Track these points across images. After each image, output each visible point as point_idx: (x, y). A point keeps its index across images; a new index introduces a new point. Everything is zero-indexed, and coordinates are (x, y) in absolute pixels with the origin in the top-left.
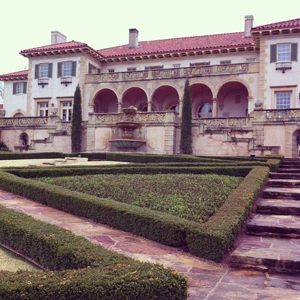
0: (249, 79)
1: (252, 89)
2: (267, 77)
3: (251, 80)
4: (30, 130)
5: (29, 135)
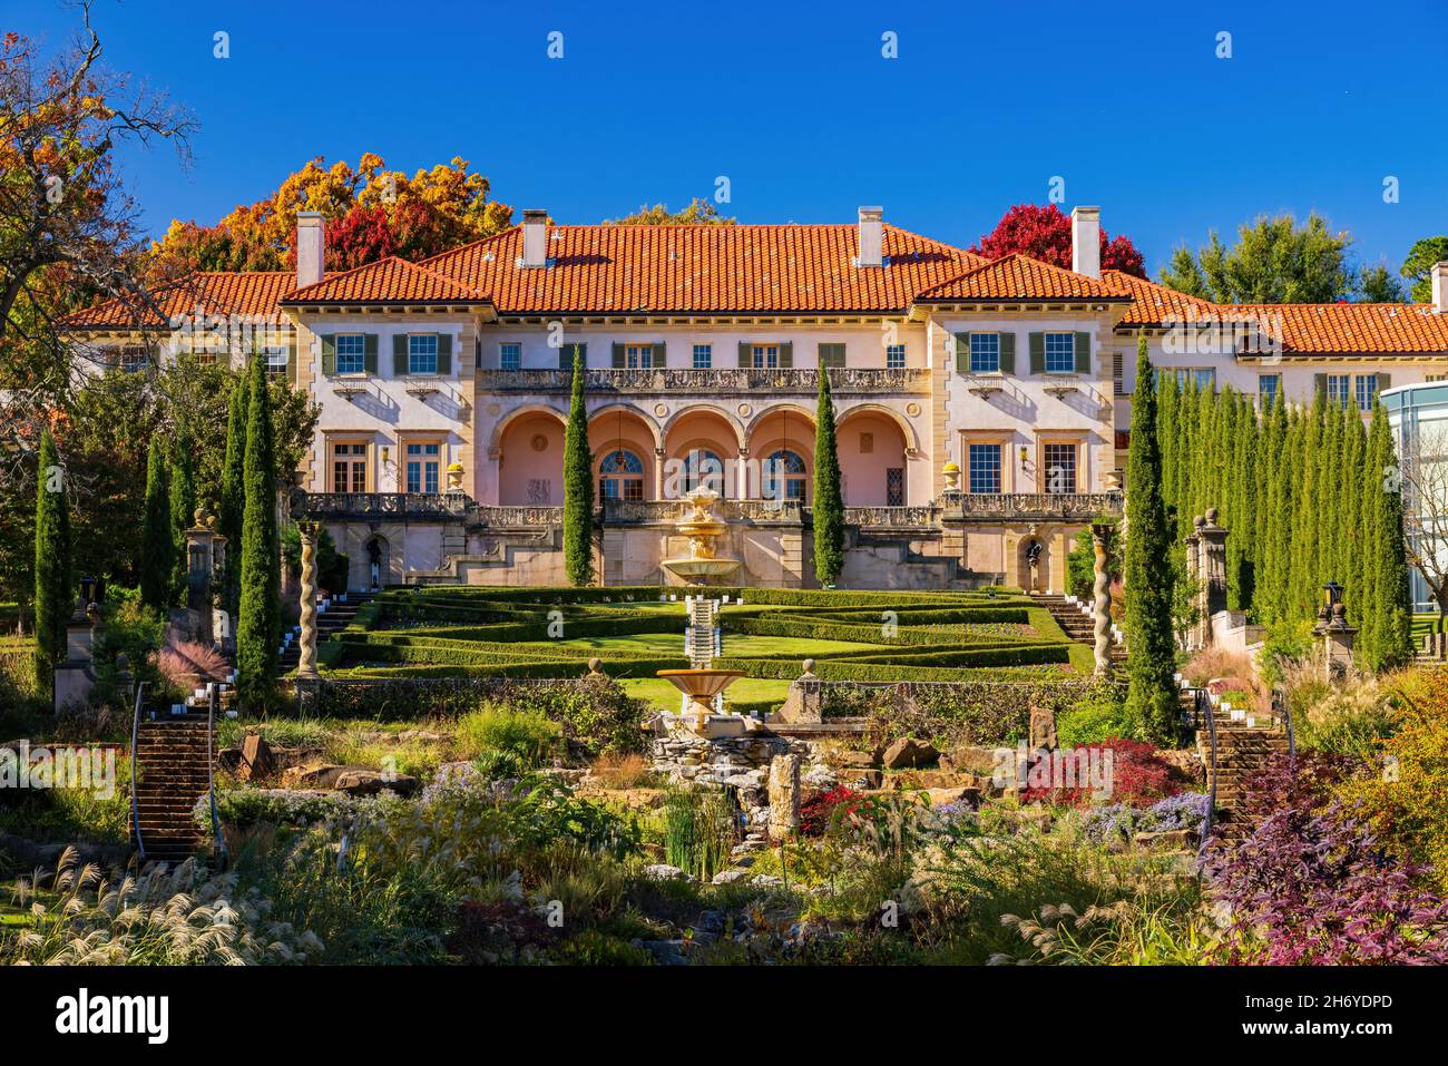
0: (909, 408)
2: (949, 406)
3: (912, 410)
4: (394, 528)
5: (391, 540)
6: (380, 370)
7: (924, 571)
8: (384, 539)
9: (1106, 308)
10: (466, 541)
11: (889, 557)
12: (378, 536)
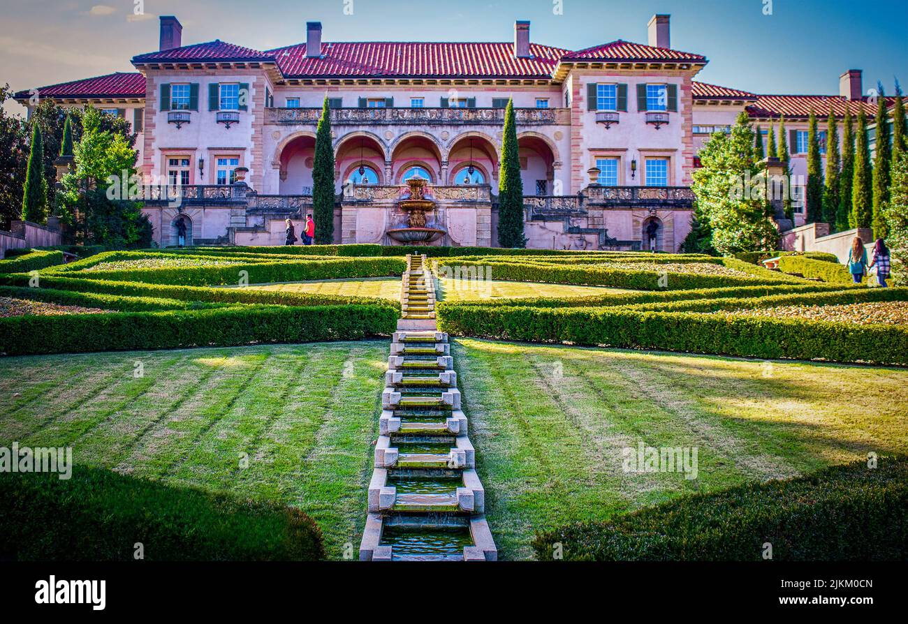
0: (555, 134)
1: (561, 151)
2: (583, 133)
3: (558, 136)
4: (196, 210)
5: (193, 218)
6: (200, 108)
7: (581, 239)
8: (189, 219)
9: (689, 67)
10: (247, 219)
11: (555, 229)
12: (185, 216)
